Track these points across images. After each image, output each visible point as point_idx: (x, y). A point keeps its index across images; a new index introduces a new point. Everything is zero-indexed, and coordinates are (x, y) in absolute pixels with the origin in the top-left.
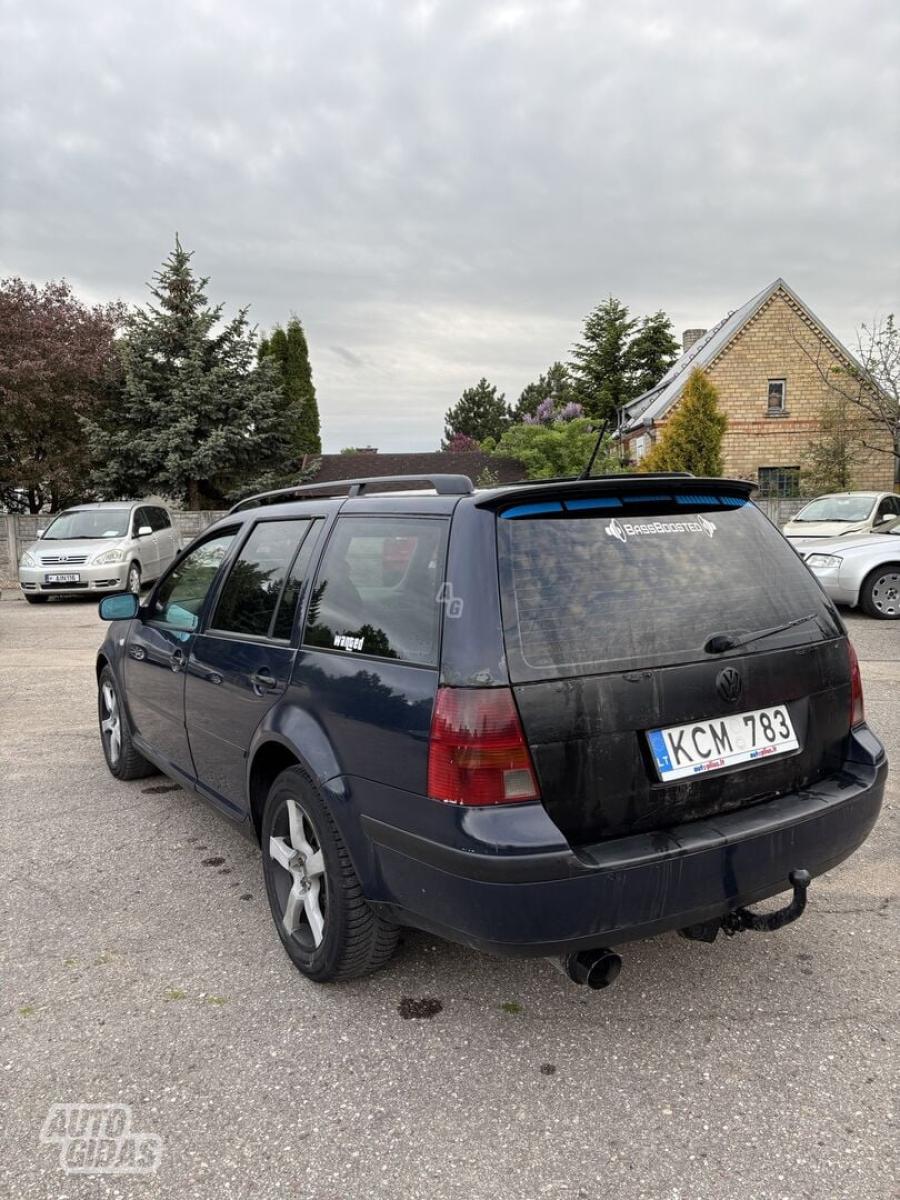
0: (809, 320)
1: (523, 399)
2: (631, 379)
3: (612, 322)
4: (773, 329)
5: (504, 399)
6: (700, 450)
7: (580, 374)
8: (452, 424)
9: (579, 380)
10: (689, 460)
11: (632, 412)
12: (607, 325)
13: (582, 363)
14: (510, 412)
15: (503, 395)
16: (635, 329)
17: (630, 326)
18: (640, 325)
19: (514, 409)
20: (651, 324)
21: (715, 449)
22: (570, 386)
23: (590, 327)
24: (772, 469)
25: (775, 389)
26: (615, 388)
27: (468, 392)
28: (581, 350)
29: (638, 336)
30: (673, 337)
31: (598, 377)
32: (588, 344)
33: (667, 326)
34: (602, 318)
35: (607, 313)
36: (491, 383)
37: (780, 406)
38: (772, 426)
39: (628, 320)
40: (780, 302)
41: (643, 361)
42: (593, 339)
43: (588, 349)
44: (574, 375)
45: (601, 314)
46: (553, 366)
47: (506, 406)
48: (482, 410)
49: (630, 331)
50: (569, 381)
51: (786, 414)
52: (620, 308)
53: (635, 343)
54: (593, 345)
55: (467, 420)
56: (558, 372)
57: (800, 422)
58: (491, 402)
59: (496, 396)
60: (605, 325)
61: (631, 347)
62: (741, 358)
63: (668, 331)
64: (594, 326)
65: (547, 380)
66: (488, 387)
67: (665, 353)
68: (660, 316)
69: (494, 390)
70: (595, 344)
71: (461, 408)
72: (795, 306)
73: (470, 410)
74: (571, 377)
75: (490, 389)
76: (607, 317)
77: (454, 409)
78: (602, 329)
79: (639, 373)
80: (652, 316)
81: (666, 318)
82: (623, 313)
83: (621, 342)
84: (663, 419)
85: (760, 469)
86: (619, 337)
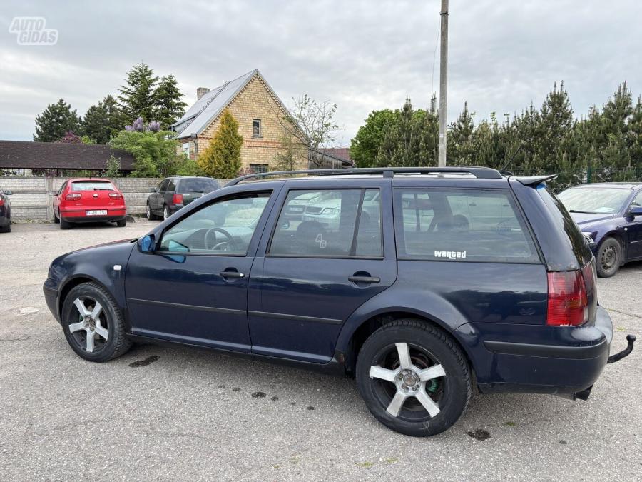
0: (270, 92)
1: (89, 114)
2: (156, 110)
3: (144, 76)
4: (254, 94)
5: (77, 113)
6: (231, 154)
7: (126, 104)
8: (41, 125)
9: (124, 107)
10: (225, 158)
11: (177, 129)
12: (141, 78)
13: (128, 98)
14: (80, 121)
15: (76, 110)
16: (157, 82)
17: (154, 80)
18: (160, 81)
19: (83, 120)
20: (166, 81)
21: (238, 154)
22: (119, 109)
23: (131, 77)
24: (257, 165)
25: (256, 124)
26: (148, 114)
27: (51, 106)
28: (126, 90)
29: (159, 86)
30: (178, 89)
31: (137, 107)
32: (130, 87)
33: (175, 83)
34: (138, 73)
35: (141, 71)
36: (67, 102)
37: (258, 133)
38: (255, 143)
39: (153, 77)
40: (256, 81)
41: (162, 101)
42: (132, 85)
43: (129, 90)
44: (122, 104)
45: (137, 71)
46: (107, 97)
47: (78, 117)
48: (61, 117)
49: (154, 83)
50: (118, 107)
51: (261, 138)
52: (149, 69)
53: (158, 90)
54: (133, 89)
55: (51, 123)
56: (110, 101)
57: (268, 142)
58: (68, 114)
59: (71, 111)
60: (139, 78)
61: (155, 93)
62: (240, 107)
63: (176, 86)
64: (133, 77)
65: (103, 105)
66: (65, 104)
67: (174, 98)
68: (171, 77)
69: (69, 107)
70: (133, 87)
71: (46, 115)
72: (263, 83)
73: (53, 117)
74: (119, 105)
75: (66, 106)
76: (140, 73)
77: (41, 116)
78: (138, 80)
79: (160, 107)
80: (167, 76)
81: (174, 79)
82: (150, 73)
83: (149, 89)
84: (202, 134)
85: (251, 165)
86: (148, 86)
